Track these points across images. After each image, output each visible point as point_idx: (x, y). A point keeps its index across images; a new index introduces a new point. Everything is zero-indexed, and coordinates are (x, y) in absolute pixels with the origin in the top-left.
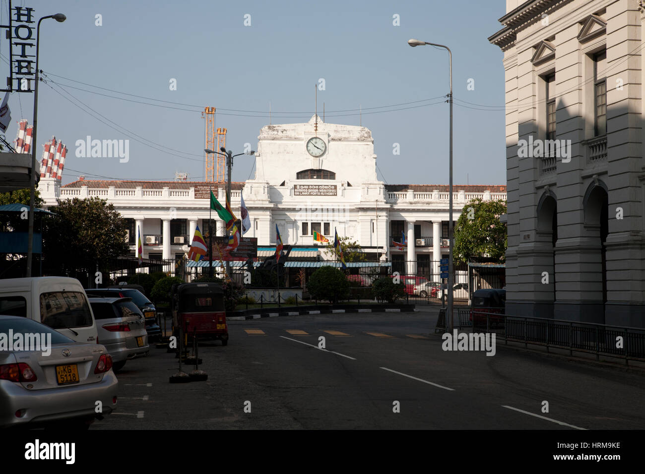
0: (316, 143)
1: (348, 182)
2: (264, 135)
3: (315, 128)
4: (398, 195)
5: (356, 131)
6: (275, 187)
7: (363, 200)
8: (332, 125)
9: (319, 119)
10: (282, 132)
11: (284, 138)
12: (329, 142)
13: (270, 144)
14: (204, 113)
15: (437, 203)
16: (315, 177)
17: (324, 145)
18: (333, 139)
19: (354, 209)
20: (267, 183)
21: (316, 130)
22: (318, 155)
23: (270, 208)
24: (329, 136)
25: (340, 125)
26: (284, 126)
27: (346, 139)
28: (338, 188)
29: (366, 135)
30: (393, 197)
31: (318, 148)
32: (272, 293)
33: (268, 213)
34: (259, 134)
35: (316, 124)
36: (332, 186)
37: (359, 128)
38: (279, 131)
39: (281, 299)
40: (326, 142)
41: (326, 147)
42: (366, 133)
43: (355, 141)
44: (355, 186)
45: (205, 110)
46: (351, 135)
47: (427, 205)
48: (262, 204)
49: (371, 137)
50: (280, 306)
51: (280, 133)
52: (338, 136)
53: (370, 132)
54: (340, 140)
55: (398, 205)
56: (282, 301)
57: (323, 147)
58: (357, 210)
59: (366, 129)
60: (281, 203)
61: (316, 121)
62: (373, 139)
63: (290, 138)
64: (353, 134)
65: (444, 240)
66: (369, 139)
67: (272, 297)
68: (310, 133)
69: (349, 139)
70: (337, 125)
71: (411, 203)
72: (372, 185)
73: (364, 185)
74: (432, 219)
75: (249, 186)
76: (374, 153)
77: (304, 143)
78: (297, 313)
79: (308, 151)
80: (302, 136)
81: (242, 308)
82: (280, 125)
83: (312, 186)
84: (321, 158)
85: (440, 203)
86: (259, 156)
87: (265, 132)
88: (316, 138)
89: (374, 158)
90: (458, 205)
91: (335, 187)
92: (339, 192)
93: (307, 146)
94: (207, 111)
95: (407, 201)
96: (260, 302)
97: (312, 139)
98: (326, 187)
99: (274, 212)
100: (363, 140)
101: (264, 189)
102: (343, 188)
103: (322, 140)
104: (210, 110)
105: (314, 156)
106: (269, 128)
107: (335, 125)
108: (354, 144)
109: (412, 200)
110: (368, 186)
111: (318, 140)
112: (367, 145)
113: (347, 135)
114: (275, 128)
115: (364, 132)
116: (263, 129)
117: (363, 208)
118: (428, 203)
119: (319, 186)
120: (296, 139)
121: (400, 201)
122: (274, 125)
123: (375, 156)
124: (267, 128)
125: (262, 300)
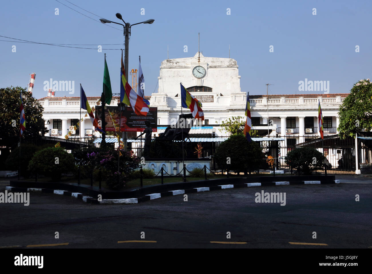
0: (199, 69)
1: (221, 94)
2: (164, 65)
3: (198, 60)
4: (256, 101)
5: (226, 61)
6: (172, 98)
7: (232, 104)
8: (209, 58)
9: (201, 54)
10: (176, 63)
11: (177, 67)
12: (208, 69)
13: (168, 71)
15: (284, 105)
16: (199, 91)
17: (204, 71)
18: (210, 67)
19: (225, 110)
20: (166, 95)
21: (199, 61)
22: (200, 77)
23: (168, 110)
24: (208, 65)
25: (216, 58)
26: (178, 60)
27: (220, 67)
28: (214, 97)
29: (233, 64)
30: (252, 102)
31: (200, 73)
32: (175, 165)
33: (167, 114)
34: (161, 65)
35: (199, 58)
36: (210, 96)
37: (228, 59)
38: (174, 63)
39: (186, 171)
40: (206, 69)
41: (206, 72)
42: (233, 62)
43: (226, 67)
44: (225, 96)
45: (132, 71)
46: (223, 64)
47: (277, 107)
48: (163, 108)
49: (237, 65)
50: (185, 180)
51: (175, 64)
52: (214, 64)
53: (236, 62)
54: (215, 67)
55: (257, 107)
56: (187, 174)
57: (204, 72)
58: (228, 111)
59: (234, 60)
60: (175, 107)
61: (199, 56)
62: (238, 66)
63: (181, 67)
64: (224, 63)
65: (288, 129)
66: (235, 66)
67: (175, 169)
68: (195, 63)
69: (221, 67)
70: (213, 58)
71: (265, 106)
72: (238, 95)
73: (233, 95)
74: (280, 116)
75: (154, 97)
76: (239, 75)
77: (191, 70)
78: (207, 189)
79: (194, 75)
80: (190, 66)
81: (135, 185)
82: (175, 59)
83: (196, 96)
84: (202, 79)
85: (286, 105)
86: (161, 79)
87: (165, 64)
88: (199, 66)
89: (239, 78)
90: (299, 106)
91: (213, 97)
92: (215, 99)
93: (193, 72)
94: (133, 71)
95: (263, 105)
96: (160, 175)
97: (196, 67)
98: (206, 97)
99: (171, 113)
100: (231, 67)
101: (164, 99)
102: (218, 97)
103: (203, 67)
104: (134, 71)
105: (197, 78)
106: (168, 61)
107: (212, 58)
108: (225, 70)
109: (266, 104)
110: (235, 95)
111: (200, 68)
112: (234, 70)
113: (220, 64)
114: (171, 61)
115: (232, 62)
116: (163, 62)
117: (232, 109)
118: (277, 106)
119: (201, 96)
120: (185, 67)
121: (257, 104)
122: (171, 59)
123: (240, 77)
124: (166, 61)
125: (162, 173)
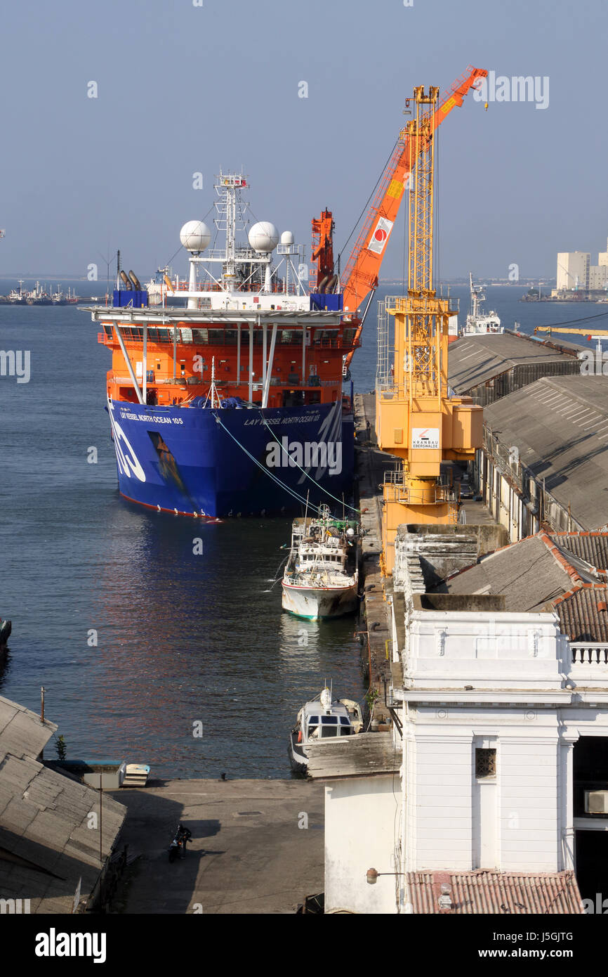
14: (412, 102)
